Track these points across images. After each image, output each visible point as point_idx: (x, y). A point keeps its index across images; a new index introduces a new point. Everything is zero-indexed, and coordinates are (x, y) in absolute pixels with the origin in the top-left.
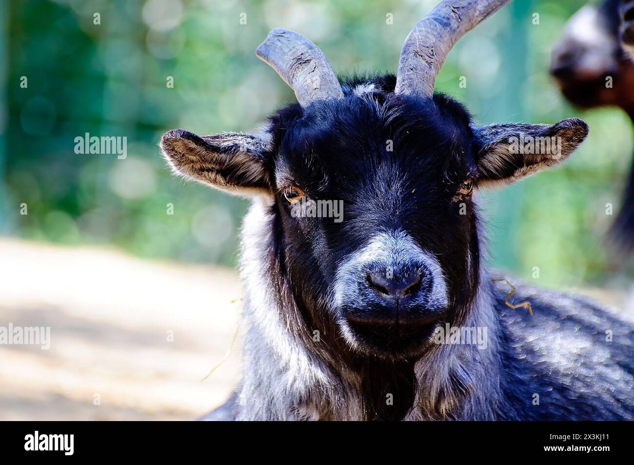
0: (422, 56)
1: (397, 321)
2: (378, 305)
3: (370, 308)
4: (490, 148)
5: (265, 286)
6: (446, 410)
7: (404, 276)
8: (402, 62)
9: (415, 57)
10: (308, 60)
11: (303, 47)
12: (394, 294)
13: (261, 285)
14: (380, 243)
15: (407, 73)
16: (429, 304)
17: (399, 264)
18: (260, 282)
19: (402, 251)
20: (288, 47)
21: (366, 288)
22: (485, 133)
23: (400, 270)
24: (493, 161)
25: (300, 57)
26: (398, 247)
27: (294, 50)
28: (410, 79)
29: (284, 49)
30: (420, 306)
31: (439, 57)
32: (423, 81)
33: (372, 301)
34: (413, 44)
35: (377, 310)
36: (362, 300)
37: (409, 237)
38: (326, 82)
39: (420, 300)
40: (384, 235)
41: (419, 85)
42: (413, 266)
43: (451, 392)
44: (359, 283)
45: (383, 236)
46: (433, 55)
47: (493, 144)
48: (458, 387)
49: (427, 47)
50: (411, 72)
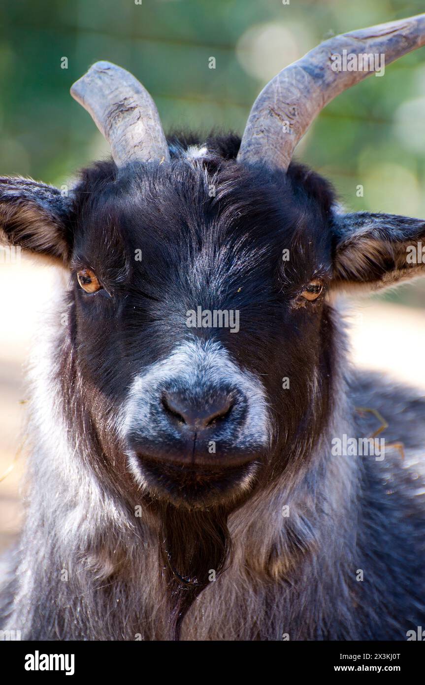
0: (279, 115)
1: (193, 459)
2: (170, 437)
3: (160, 439)
4: (351, 243)
5: (54, 393)
6: (279, 572)
7: (207, 402)
8: (251, 121)
9: (269, 116)
10: (132, 108)
11: (128, 89)
12: (192, 423)
13: (49, 391)
14: (184, 355)
15: (255, 136)
16: (238, 440)
17: (203, 386)
18: (48, 388)
19: (210, 368)
20: (110, 87)
21: (158, 413)
22: (348, 222)
23: (204, 393)
24: (353, 259)
25: (122, 103)
26: (206, 363)
27: (117, 92)
28: (258, 144)
29: (104, 91)
30: (225, 442)
31: (302, 118)
32: (276, 148)
33: (163, 431)
34: (269, 98)
35: (168, 443)
36: (153, 428)
37: (224, 351)
38: (149, 138)
39: (227, 435)
40: (191, 345)
41: (269, 153)
42: (222, 389)
43: (286, 550)
44: (152, 405)
45: (189, 347)
46: (294, 115)
47: (355, 237)
48: (296, 545)
49: (288, 104)
50: (261, 135)
